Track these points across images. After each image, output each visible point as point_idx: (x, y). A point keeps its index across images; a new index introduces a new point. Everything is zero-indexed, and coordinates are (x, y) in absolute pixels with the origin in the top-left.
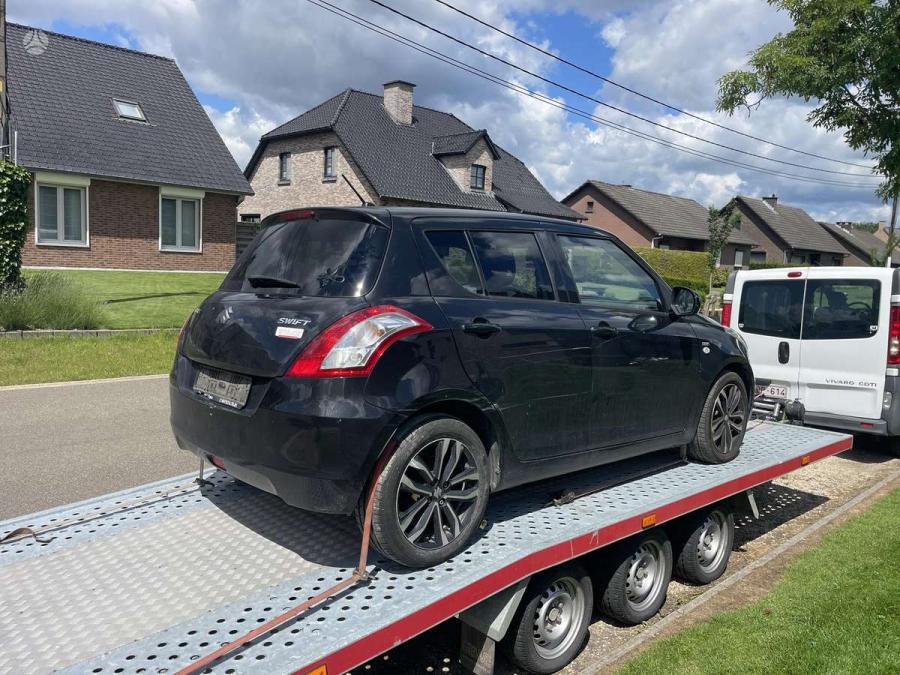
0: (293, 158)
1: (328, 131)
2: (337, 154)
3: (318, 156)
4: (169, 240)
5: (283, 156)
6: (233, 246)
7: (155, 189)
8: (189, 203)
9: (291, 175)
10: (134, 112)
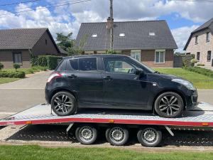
0: (199, 37)
1: (207, 28)
2: (210, 34)
3: (205, 35)
4: (157, 61)
5: (197, 37)
6: (172, 62)
7: (154, 50)
8: (162, 52)
9: (198, 41)
10: (153, 34)
